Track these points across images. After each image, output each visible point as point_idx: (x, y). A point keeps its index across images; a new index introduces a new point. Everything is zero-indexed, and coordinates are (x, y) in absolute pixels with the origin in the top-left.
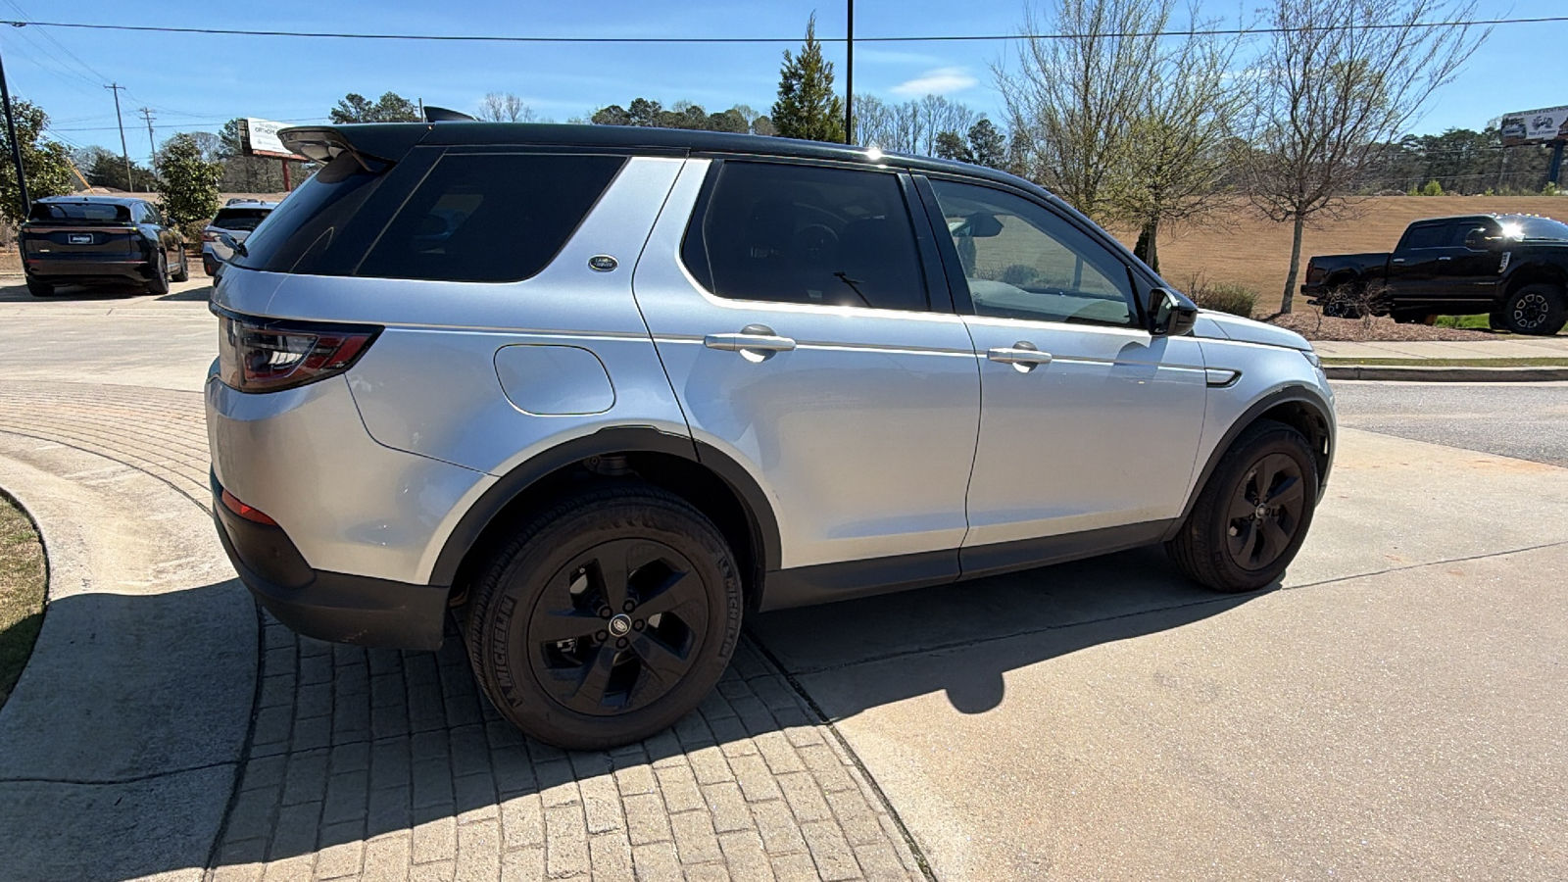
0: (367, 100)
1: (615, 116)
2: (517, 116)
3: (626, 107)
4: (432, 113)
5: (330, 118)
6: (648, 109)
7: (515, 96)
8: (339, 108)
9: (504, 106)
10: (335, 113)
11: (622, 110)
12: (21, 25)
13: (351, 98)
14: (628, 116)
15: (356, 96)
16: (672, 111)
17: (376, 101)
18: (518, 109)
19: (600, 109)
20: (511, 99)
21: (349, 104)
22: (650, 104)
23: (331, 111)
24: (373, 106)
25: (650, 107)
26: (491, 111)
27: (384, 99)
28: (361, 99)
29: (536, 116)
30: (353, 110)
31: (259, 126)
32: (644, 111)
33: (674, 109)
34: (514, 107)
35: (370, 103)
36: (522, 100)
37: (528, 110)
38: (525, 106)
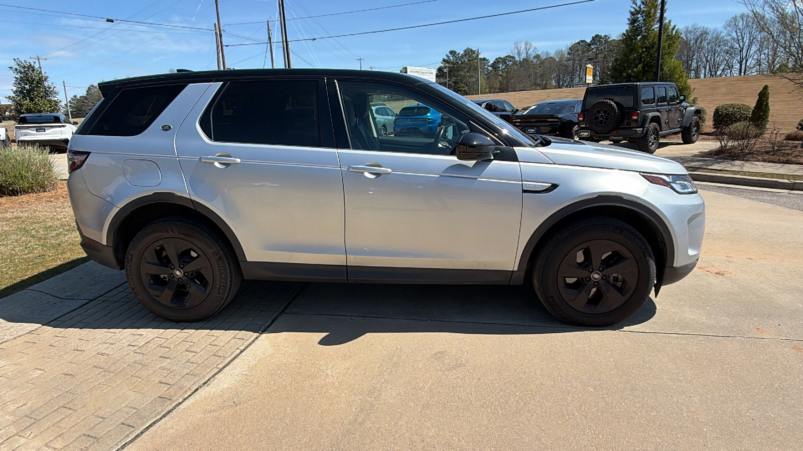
0: (458, 53)
1: (582, 46)
2: (529, 52)
3: (588, 41)
4: (178, 71)
5: (441, 63)
6: (602, 40)
7: (529, 42)
8: (446, 58)
9: (523, 47)
10: (444, 60)
11: (586, 42)
12: (315, 39)
13: (451, 52)
14: (589, 45)
15: (453, 51)
16: (616, 39)
17: (462, 52)
18: (529, 49)
19: (573, 43)
20: (526, 44)
21: (450, 55)
22: (603, 37)
23: (442, 59)
24: (460, 55)
25: (603, 39)
26: (516, 52)
27: (465, 51)
28: (455, 52)
29: (539, 51)
30: (451, 58)
31: (411, 70)
32: (600, 41)
33: (618, 38)
34: (528, 47)
35: (459, 54)
36: (533, 43)
37: (535, 48)
38: (533, 46)
